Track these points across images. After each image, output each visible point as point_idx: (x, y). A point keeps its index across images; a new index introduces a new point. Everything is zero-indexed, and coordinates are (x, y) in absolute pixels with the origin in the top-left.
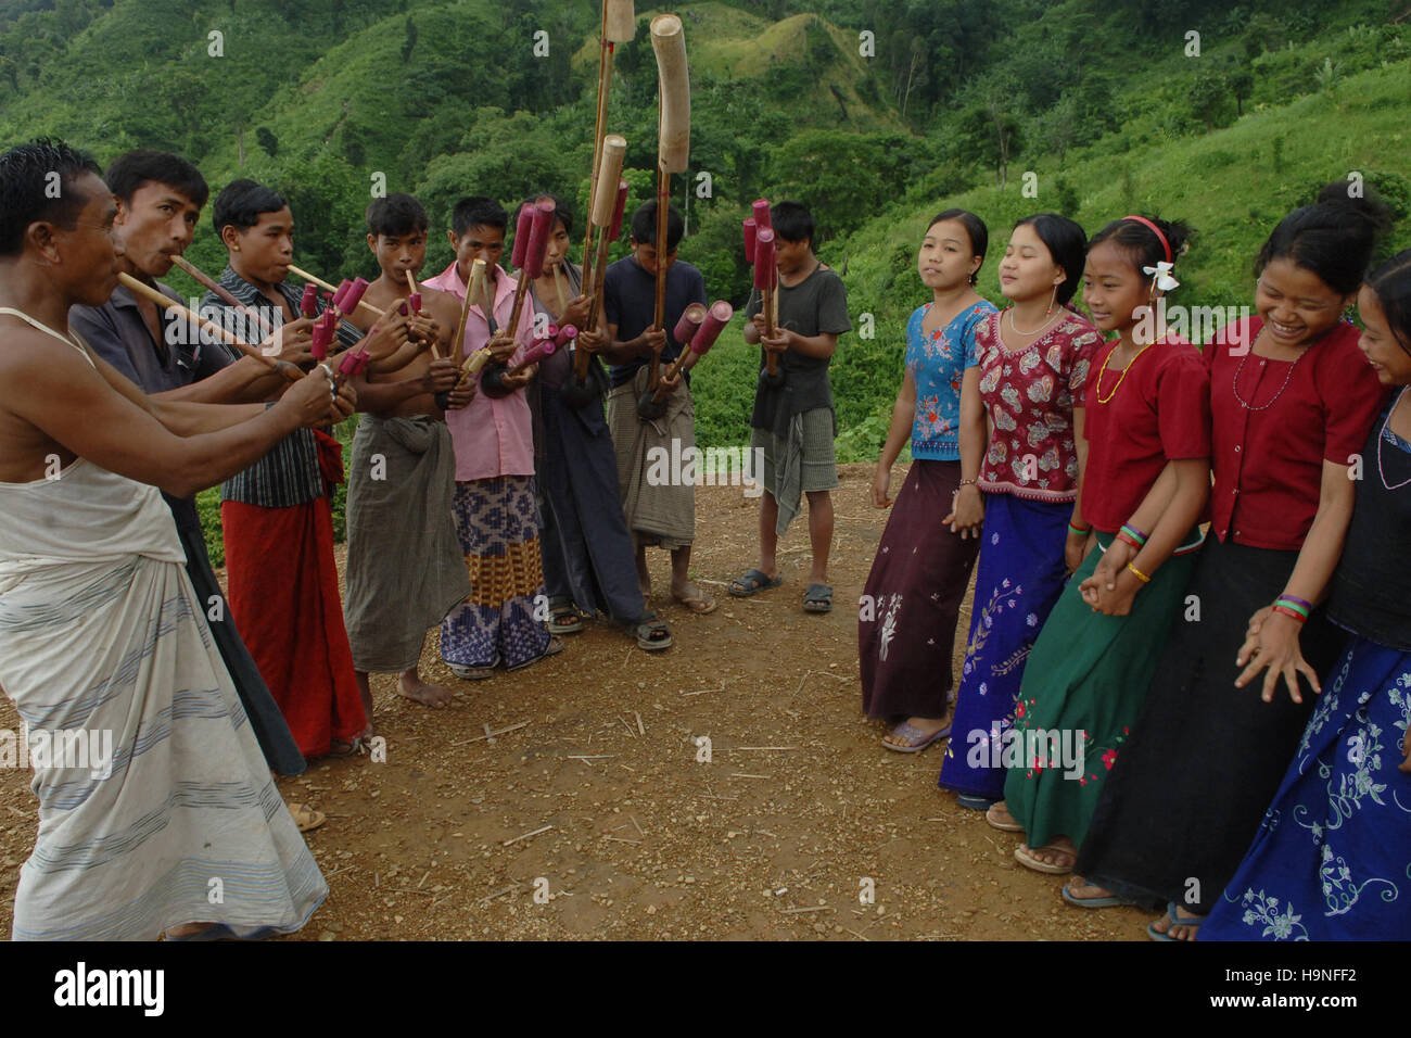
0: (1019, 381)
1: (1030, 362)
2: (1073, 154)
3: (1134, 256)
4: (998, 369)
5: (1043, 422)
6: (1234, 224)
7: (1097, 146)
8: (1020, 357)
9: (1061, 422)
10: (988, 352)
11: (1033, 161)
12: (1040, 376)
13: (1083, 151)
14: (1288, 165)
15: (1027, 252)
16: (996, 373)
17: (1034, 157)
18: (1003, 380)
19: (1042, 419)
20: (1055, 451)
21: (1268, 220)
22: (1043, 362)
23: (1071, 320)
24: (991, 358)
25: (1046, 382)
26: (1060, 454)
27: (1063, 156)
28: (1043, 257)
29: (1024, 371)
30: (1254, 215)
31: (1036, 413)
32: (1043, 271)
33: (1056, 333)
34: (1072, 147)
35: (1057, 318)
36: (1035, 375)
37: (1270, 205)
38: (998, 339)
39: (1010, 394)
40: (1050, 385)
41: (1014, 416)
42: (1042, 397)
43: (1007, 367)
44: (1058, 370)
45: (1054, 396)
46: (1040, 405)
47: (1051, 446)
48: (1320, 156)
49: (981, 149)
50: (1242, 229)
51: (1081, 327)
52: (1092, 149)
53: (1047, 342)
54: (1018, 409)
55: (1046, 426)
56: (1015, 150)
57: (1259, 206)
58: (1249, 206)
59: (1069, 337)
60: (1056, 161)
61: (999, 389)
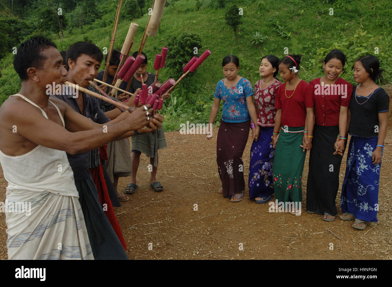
0: (263, 97)
1: (266, 92)
2: (86, 27)
3: (288, 66)
4: (259, 93)
5: (268, 107)
6: (149, 52)
7: (94, 25)
8: (264, 90)
9: (273, 107)
10: (257, 89)
11: (71, 30)
12: (268, 96)
13: (89, 26)
14: (163, 31)
15: (266, 65)
16: (258, 94)
17: (71, 28)
18: (260, 96)
19: (268, 106)
20: (271, 114)
21: (160, 50)
22: (269, 92)
23: (276, 82)
24: (258, 91)
25: (269, 97)
26: (273, 115)
27: (82, 28)
28: (270, 66)
29: (264, 94)
30: (155, 49)
31: (266, 104)
32: (270, 70)
33: (273, 85)
34: (84, 25)
35: (273, 82)
36: (267, 95)
37: (159, 45)
38: (260, 86)
39: (261, 100)
40: (270, 98)
41: (262, 105)
42: (268, 101)
43: (261, 93)
44: (272, 94)
45: (271, 101)
46: (267, 103)
47: (270, 113)
48: (172, 28)
49: (50, 25)
50: (152, 53)
51: (278, 84)
52: (92, 25)
53: (270, 87)
54: (262, 103)
55: (269, 108)
56: (64, 26)
57: (156, 45)
58: (153, 46)
59: (276, 86)
60: (79, 30)
61: (259, 98)
